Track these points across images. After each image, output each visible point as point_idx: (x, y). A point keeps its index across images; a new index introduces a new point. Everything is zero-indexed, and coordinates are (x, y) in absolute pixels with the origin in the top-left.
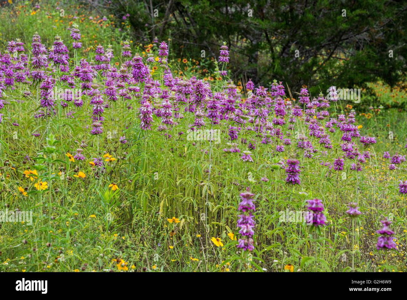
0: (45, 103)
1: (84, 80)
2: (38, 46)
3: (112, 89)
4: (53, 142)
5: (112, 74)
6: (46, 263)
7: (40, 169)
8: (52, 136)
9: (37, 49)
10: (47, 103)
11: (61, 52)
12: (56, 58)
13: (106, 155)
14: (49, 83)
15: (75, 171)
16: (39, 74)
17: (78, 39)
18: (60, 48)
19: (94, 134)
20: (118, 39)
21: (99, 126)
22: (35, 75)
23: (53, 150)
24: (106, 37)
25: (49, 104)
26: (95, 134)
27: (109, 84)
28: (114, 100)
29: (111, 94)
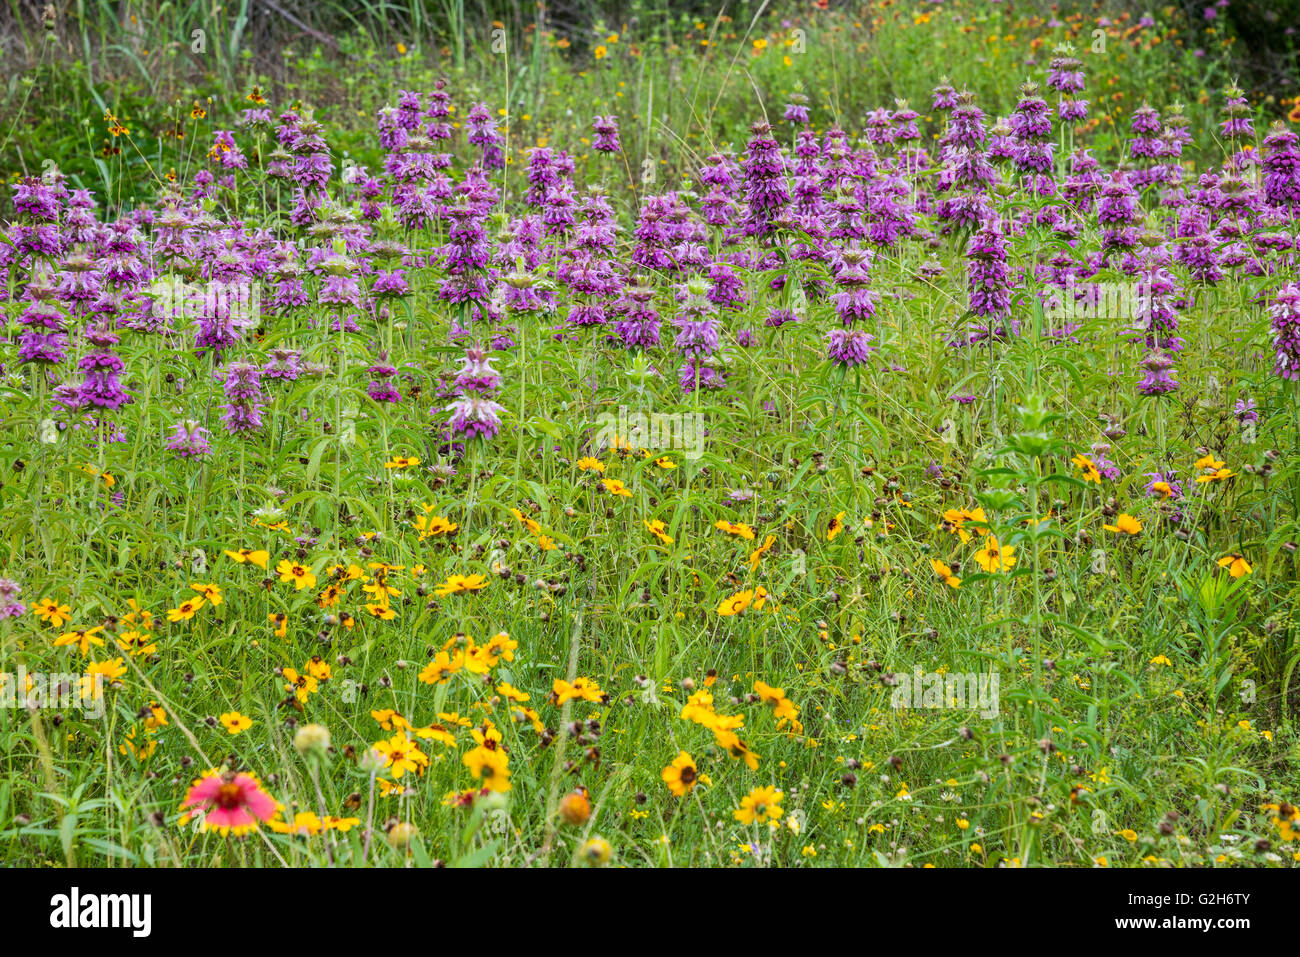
0: (985, 301)
1: (1113, 219)
2: (973, 117)
3: (1206, 243)
4: (1039, 420)
5: (1202, 194)
6: (1038, 802)
7: (1000, 505)
8: (1035, 402)
9: (968, 129)
10: (989, 304)
11: (1039, 132)
12: (1023, 152)
13: (1204, 461)
14: (995, 236)
15: (1106, 513)
16: (974, 207)
17: (1077, 88)
18: (1039, 121)
19: (1150, 395)
20: (1192, 84)
21: (1164, 367)
22: (962, 210)
23: (1039, 444)
24: (1151, 81)
25: (996, 305)
26: (1153, 392)
27: (1189, 229)
28: (1211, 279)
29: (1199, 260)
